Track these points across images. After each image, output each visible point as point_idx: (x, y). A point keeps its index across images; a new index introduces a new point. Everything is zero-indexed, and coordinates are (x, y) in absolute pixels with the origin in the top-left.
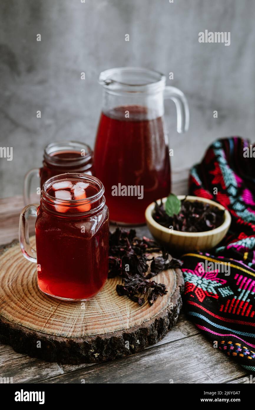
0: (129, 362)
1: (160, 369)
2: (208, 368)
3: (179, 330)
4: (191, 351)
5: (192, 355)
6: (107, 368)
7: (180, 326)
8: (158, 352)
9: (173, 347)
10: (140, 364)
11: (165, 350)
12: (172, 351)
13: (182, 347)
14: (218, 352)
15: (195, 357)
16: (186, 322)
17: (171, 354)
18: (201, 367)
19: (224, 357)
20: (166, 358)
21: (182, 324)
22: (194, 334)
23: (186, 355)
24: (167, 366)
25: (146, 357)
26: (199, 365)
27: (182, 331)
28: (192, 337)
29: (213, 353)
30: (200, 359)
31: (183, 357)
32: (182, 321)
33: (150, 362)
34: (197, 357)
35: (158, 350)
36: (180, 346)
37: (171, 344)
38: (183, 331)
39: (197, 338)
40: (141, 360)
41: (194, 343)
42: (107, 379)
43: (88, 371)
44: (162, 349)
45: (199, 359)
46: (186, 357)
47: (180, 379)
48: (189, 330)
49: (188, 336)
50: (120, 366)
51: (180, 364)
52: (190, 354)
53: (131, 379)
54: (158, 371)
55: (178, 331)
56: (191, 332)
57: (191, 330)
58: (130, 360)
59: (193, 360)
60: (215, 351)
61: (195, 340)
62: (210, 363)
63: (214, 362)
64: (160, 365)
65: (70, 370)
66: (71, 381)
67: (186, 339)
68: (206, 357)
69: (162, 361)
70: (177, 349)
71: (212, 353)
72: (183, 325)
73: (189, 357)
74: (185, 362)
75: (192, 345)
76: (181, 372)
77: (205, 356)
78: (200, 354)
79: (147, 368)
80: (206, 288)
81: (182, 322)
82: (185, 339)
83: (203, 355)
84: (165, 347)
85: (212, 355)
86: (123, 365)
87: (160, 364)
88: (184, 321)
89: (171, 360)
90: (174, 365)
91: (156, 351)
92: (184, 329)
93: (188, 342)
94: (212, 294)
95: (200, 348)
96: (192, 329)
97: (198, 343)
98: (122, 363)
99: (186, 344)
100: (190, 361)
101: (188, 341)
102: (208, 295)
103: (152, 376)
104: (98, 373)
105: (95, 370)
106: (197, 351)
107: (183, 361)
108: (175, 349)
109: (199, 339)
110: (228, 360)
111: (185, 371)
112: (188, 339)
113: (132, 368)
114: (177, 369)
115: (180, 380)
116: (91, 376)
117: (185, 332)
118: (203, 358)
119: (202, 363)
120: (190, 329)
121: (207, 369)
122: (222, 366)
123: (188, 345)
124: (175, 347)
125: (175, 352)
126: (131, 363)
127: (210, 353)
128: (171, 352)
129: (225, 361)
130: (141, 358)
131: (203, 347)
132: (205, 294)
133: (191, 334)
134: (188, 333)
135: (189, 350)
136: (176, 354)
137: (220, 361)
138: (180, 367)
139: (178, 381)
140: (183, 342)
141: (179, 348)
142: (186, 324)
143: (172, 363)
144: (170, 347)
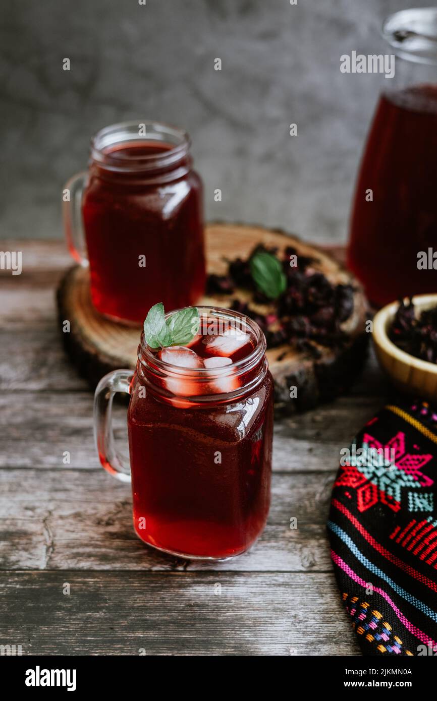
0: (166, 585)
1: (211, 616)
2: (302, 645)
3: (299, 553)
4: (293, 600)
5: (289, 609)
6: (120, 584)
7: (306, 546)
8: (230, 582)
9: (265, 582)
10: (182, 595)
11: (245, 583)
12: (258, 589)
13: (282, 588)
14: (343, 620)
15: (293, 614)
16: (322, 541)
17: (252, 595)
18: (289, 638)
19: (349, 634)
20: (237, 598)
21: (312, 544)
22: (323, 570)
23: (279, 606)
24: (228, 614)
25: (202, 584)
26: (290, 632)
27: (303, 557)
28: (313, 575)
29: (333, 619)
30: (300, 622)
31: (269, 607)
32: (318, 537)
33: (203, 598)
34: (295, 617)
35: (233, 580)
36: (279, 585)
37: (265, 575)
38: (305, 558)
39: (322, 580)
40: (188, 588)
41: (310, 586)
42: (107, 603)
43: (85, 578)
44: (241, 579)
45: (297, 621)
46: (275, 610)
47: (233, 647)
48: (317, 560)
49: (309, 569)
50: (144, 587)
51: (255, 618)
52: (287, 607)
53: (148, 617)
54: (205, 619)
55: (295, 554)
56: (318, 563)
57: (321, 560)
58: (169, 582)
59: (284, 620)
60: (339, 617)
61: (315, 581)
62: (314, 635)
63: (322, 636)
64: (218, 609)
65: (57, 567)
66: (46, 587)
67: (301, 574)
68: (313, 622)
69: (226, 601)
70: (269, 589)
71: (330, 617)
72: (313, 547)
73: (282, 610)
74: (267, 617)
75: (304, 589)
76: (247, 634)
77: (314, 619)
78: (306, 612)
79: (190, 606)
80: (387, 486)
81: (315, 539)
82: (297, 574)
83: (311, 615)
84: (249, 576)
85: (328, 622)
86: (152, 587)
87: (217, 607)
88: (318, 539)
89: (243, 605)
90: (242, 618)
91: (227, 579)
92: (308, 555)
93: (299, 581)
94: (392, 500)
95: (315, 600)
96: (324, 559)
97: (317, 588)
98: (153, 583)
99: (292, 585)
100: (277, 619)
101: (301, 579)
102: (383, 501)
103: (188, 624)
104: (100, 587)
105: (99, 580)
106: (304, 605)
107: (265, 615)
108: (265, 587)
109: (324, 582)
110: (351, 642)
111: (255, 636)
112: (303, 576)
113: (163, 598)
114: (243, 625)
115: (233, 650)
116: (84, 587)
117: (307, 560)
118: (306, 621)
119: (298, 631)
120: (322, 558)
121: (299, 645)
122: (333, 650)
123: (296, 588)
124: (268, 583)
125: (262, 594)
126: (168, 587)
127: (327, 616)
128: (254, 590)
129: (346, 642)
130: (193, 583)
131: (320, 601)
132: (379, 498)
133: (315, 568)
134: (312, 565)
135: (291, 598)
136: (261, 597)
137: (335, 638)
138: (252, 625)
139: (229, 650)
140: (289, 580)
141: (275, 588)
142: (320, 546)
143: (242, 612)
144: (259, 579)
